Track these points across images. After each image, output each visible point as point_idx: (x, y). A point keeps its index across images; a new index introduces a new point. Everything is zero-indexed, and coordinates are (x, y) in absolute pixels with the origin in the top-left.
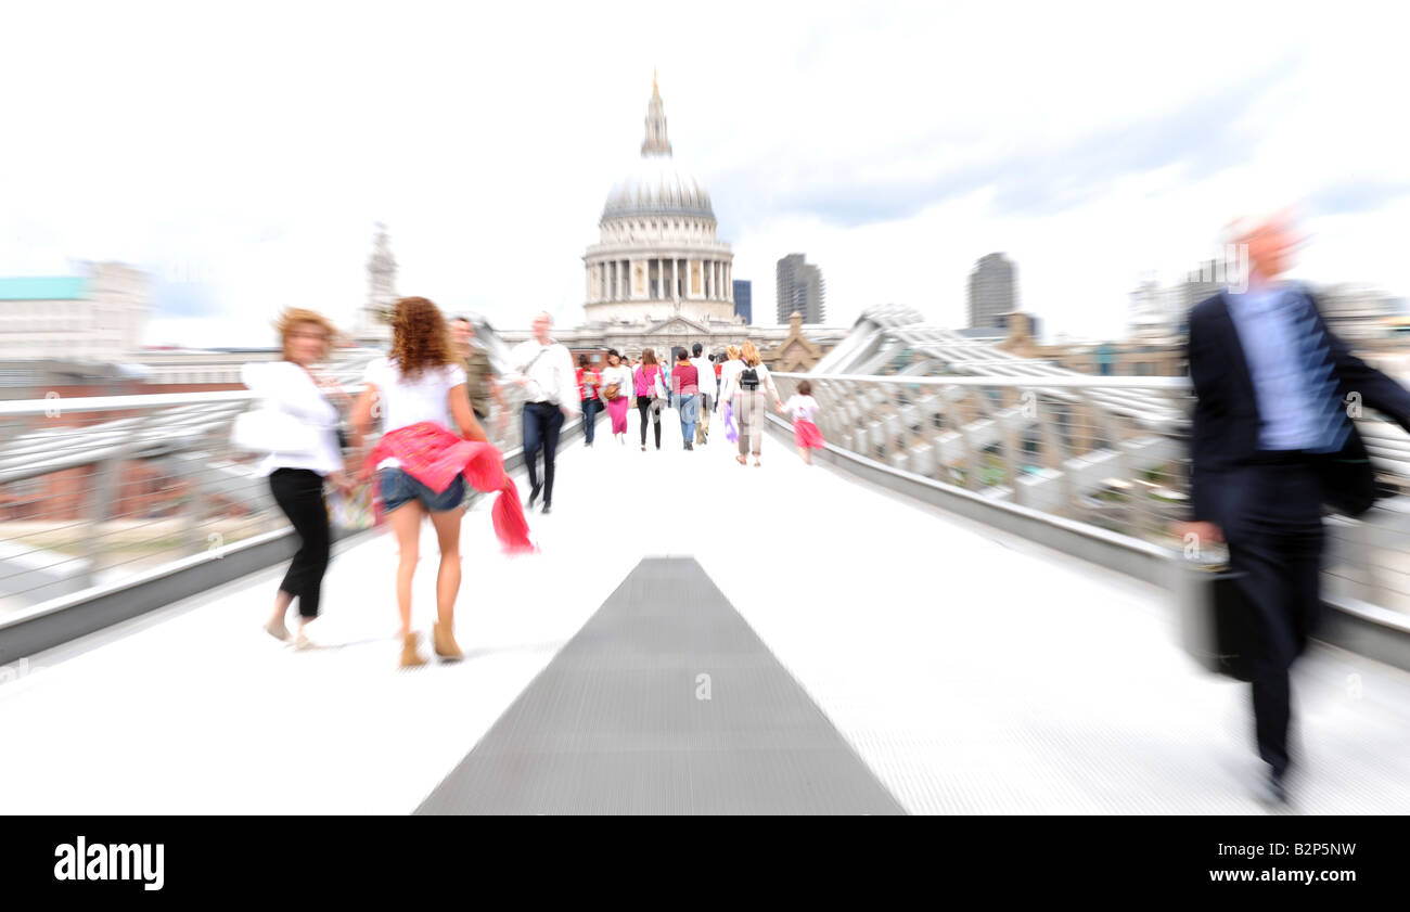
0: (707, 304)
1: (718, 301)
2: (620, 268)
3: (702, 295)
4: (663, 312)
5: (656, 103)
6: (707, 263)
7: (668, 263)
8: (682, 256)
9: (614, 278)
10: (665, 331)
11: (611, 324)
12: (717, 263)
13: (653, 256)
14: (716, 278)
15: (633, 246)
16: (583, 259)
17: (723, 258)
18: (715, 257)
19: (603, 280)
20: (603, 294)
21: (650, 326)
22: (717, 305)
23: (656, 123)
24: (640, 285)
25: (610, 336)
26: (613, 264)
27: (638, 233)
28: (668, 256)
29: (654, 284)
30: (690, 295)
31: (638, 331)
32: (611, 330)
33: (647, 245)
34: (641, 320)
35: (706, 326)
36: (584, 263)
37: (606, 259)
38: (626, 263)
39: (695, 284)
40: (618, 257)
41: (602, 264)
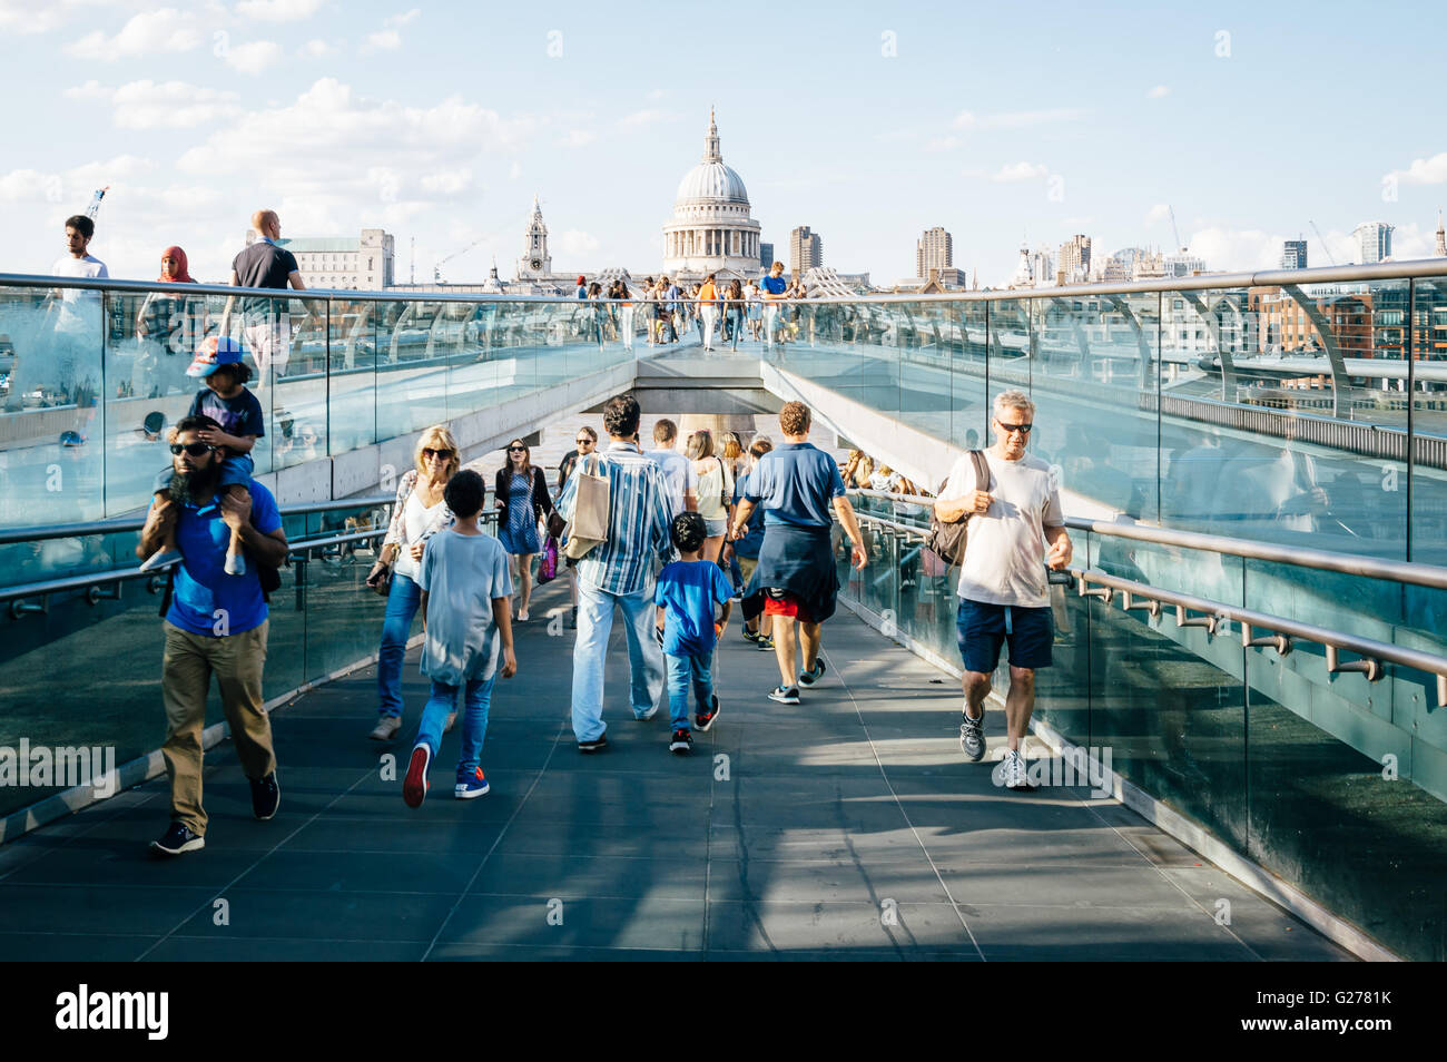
0: (744, 259)
1: (751, 257)
2: (687, 234)
5: (715, 130)
7: (718, 232)
8: (728, 228)
9: (684, 243)
11: (680, 271)
12: (750, 233)
13: (710, 228)
14: (750, 243)
15: (695, 222)
17: (755, 230)
18: (749, 229)
19: (676, 243)
20: (677, 250)
22: (750, 260)
23: (714, 142)
24: (700, 247)
28: (719, 228)
29: (709, 246)
30: (732, 253)
33: (705, 221)
34: (701, 269)
37: (678, 229)
38: (691, 233)
39: (736, 247)
40: (686, 229)
41: (676, 233)
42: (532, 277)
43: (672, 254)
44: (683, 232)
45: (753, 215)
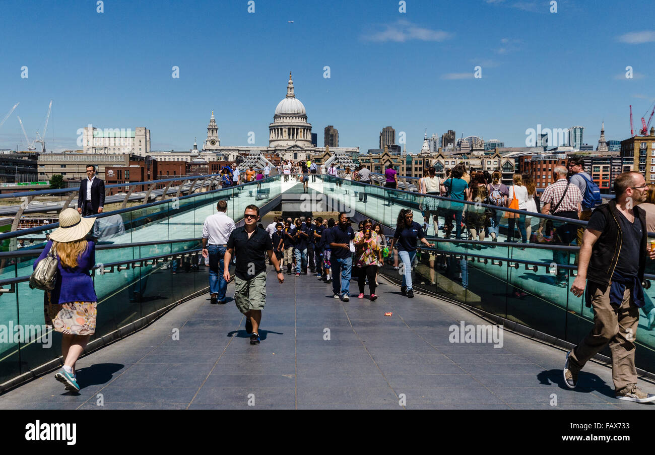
0: (304, 141)
2: (280, 130)
3: (303, 139)
4: (291, 143)
6: (304, 129)
7: (293, 129)
8: (297, 127)
9: (278, 133)
10: (292, 149)
11: (277, 146)
12: (307, 129)
13: (289, 127)
14: (307, 133)
16: (269, 127)
17: (309, 127)
18: (307, 127)
19: (275, 133)
21: (288, 147)
22: (307, 141)
23: (291, 88)
24: (285, 135)
25: (277, 150)
26: (278, 129)
27: (285, 121)
28: (293, 127)
29: (289, 135)
30: (299, 139)
31: (285, 148)
32: (277, 148)
33: (287, 124)
34: (286, 145)
35: (304, 147)
36: (269, 128)
37: (276, 128)
38: (282, 129)
39: (301, 135)
40: (279, 127)
42: (211, 149)
45: (309, 121)
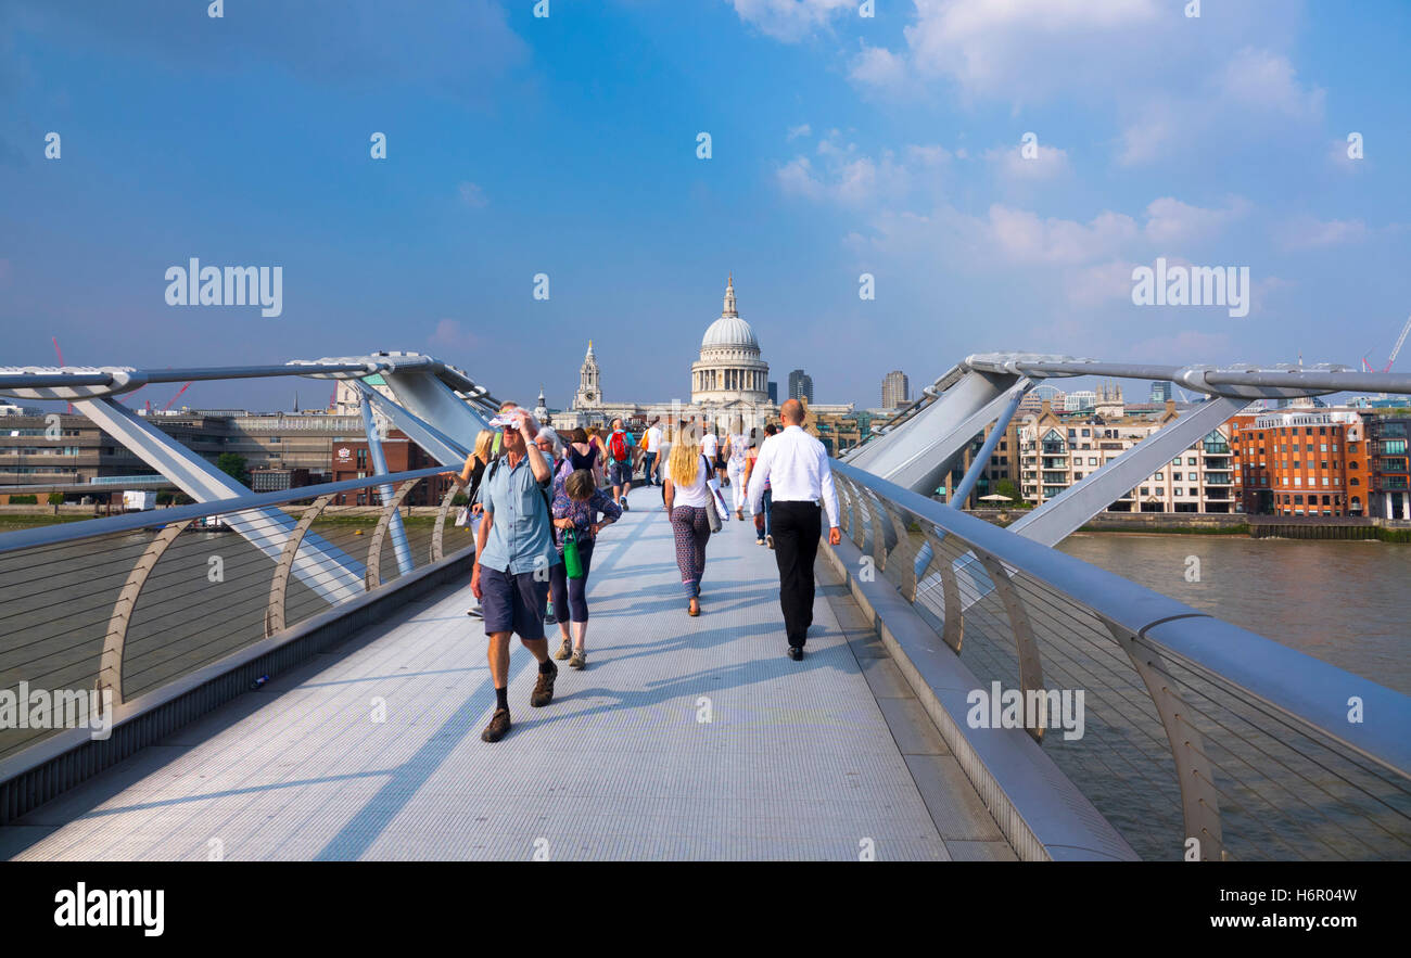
0: (754, 393)
1: (760, 392)
2: (710, 373)
3: (752, 388)
4: (732, 396)
6: (755, 372)
7: (735, 371)
9: (708, 380)
11: (706, 403)
12: (760, 372)
14: (760, 380)
15: (717, 363)
18: (759, 369)
19: (702, 379)
20: (702, 388)
21: (726, 404)
22: (760, 394)
23: (730, 301)
24: (721, 383)
25: (705, 409)
26: (707, 373)
27: (719, 356)
30: (745, 388)
32: (705, 406)
33: (724, 363)
37: (703, 369)
38: (714, 371)
39: (748, 382)
40: (709, 368)
41: (702, 372)
42: (586, 406)
43: (698, 389)
44: (707, 371)
45: (763, 357)
